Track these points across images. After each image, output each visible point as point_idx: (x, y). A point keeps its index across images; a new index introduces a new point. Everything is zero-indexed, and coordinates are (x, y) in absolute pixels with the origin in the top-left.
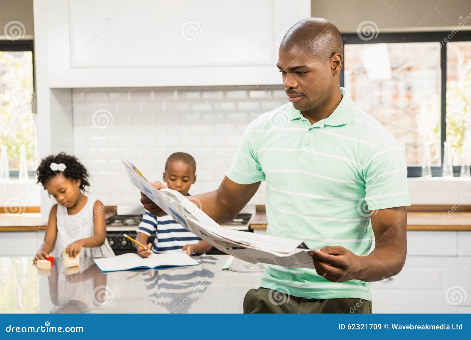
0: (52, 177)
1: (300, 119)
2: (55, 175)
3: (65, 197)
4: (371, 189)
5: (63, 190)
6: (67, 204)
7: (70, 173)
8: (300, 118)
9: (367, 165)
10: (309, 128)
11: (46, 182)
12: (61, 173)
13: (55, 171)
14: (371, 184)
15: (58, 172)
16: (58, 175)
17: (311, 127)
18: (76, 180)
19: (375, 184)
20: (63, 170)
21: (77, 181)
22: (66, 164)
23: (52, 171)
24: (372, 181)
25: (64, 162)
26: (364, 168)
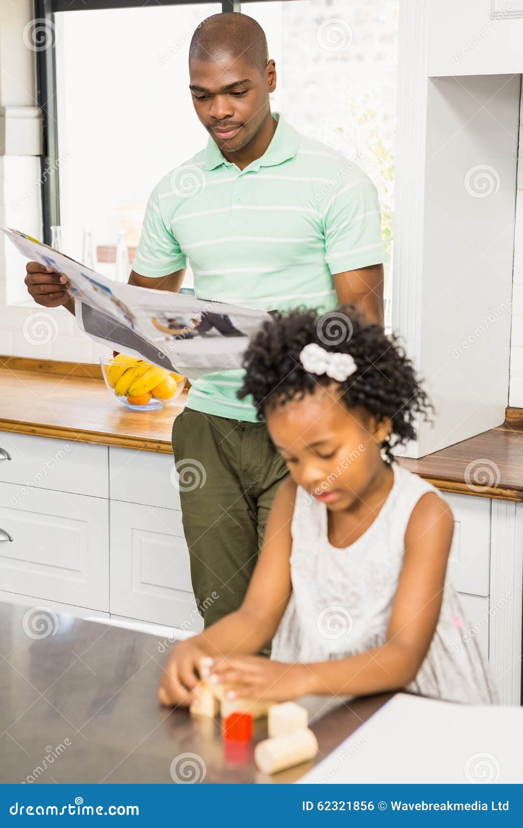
0: (298, 395)
1: (223, 166)
2: (311, 390)
3: (328, 473)
4: (333, 244)
5: (327, 450)
6: (332, 497)
7: (365, 393)
8: (223, 164)
9: (325, 212)
10: (238, 175)
11: (274, 407)
12: (333, 387)
13: (315, 374)
14: (332, 237)
15: (324, 379)
16: (320, 391)
17: (242, 174)
18: (380, 420)
19: (338, 236)
20: (342, 378)
21: (381, 425)
22: (358, 357)
23: (302, 372)
24: (333, 233)
25: (353, 350)
26: (322, 216)
